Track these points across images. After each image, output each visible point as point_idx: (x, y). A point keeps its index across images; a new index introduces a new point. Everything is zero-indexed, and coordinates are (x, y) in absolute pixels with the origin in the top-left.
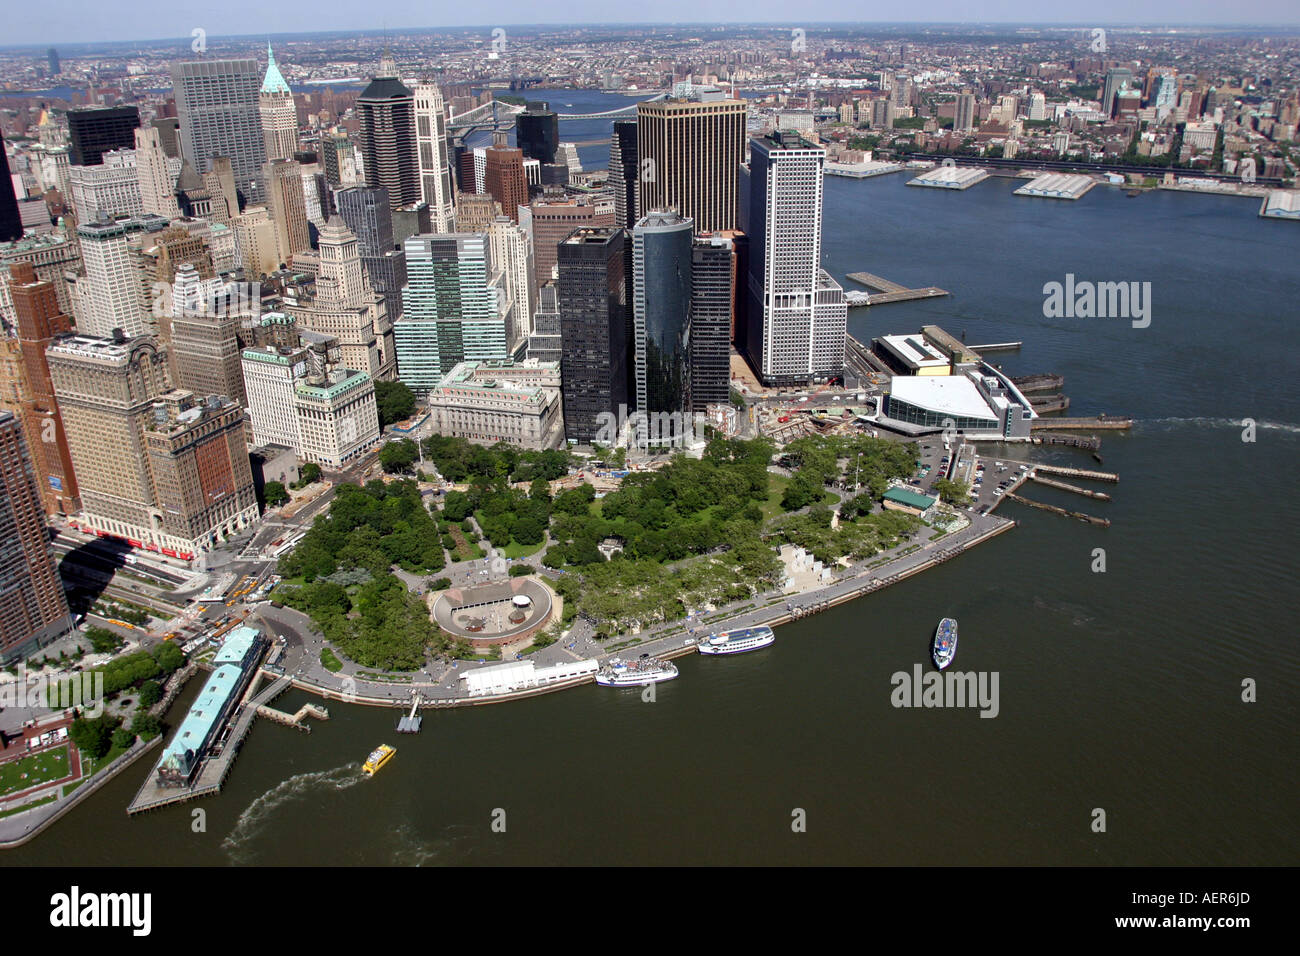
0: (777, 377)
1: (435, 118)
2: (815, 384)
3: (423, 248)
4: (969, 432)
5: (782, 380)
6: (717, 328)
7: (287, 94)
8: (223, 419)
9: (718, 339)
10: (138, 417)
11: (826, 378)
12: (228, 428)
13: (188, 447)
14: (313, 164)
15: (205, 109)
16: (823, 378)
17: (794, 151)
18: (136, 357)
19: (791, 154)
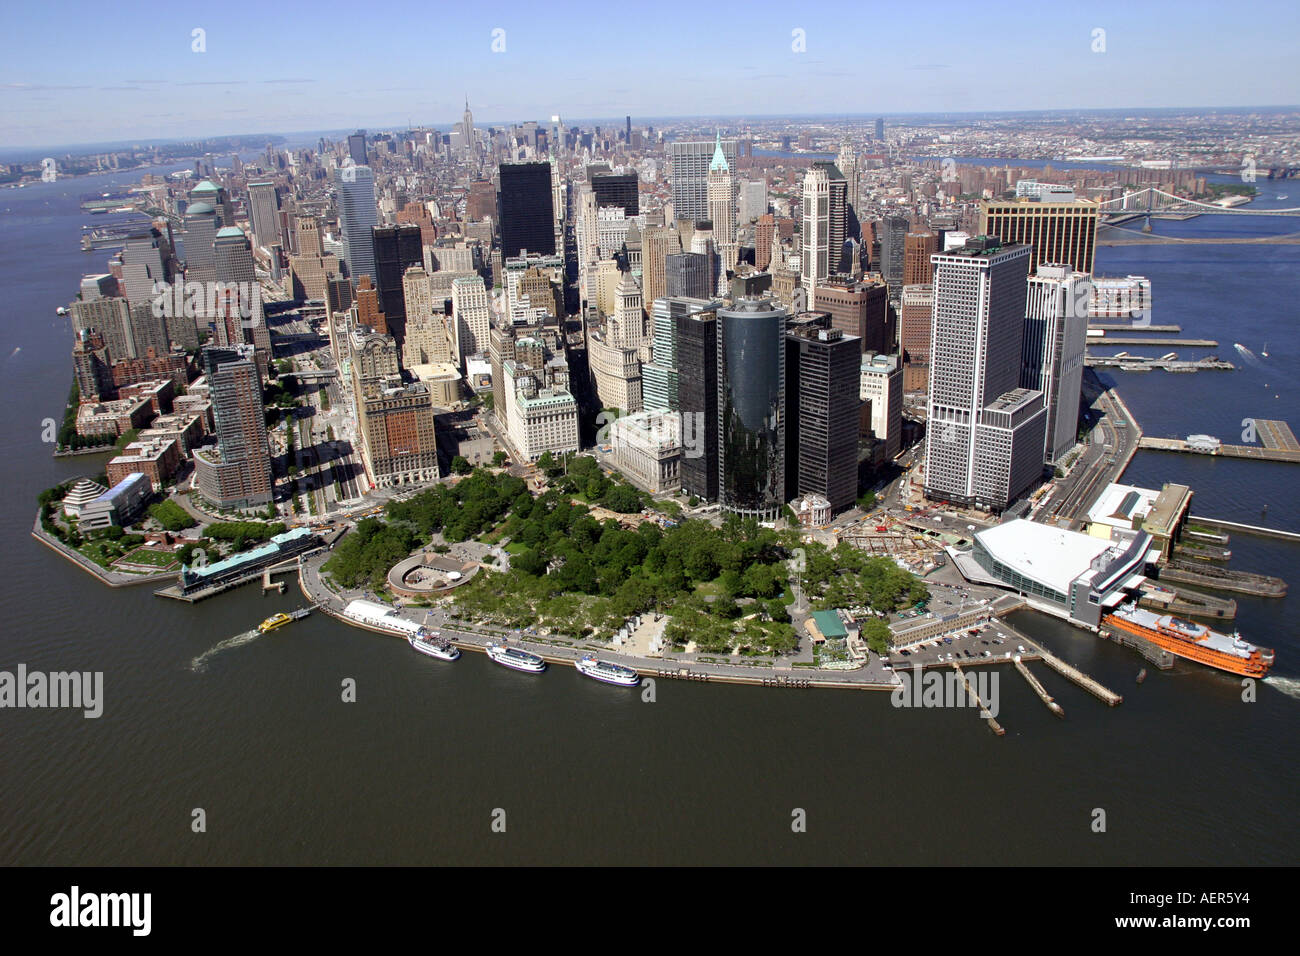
0: (933, 490)
1: (816, 201)
2: (976, 509)
3: (665, 307)
4: (1032, 597)
5: (938, 496)
6: (818, 420)
7: (725, 172)
8: (414, 399)
9: (817, 431)
10: (368, 386)
11: (988, 507)
12: (417, 407)
13: (379, 412)
14: (707, 231)
15: (685, 180)
16: (984, 504)
17: (963, 259)
18: (370, 346)
19: (960, 261)
